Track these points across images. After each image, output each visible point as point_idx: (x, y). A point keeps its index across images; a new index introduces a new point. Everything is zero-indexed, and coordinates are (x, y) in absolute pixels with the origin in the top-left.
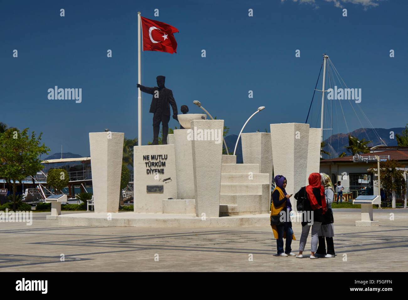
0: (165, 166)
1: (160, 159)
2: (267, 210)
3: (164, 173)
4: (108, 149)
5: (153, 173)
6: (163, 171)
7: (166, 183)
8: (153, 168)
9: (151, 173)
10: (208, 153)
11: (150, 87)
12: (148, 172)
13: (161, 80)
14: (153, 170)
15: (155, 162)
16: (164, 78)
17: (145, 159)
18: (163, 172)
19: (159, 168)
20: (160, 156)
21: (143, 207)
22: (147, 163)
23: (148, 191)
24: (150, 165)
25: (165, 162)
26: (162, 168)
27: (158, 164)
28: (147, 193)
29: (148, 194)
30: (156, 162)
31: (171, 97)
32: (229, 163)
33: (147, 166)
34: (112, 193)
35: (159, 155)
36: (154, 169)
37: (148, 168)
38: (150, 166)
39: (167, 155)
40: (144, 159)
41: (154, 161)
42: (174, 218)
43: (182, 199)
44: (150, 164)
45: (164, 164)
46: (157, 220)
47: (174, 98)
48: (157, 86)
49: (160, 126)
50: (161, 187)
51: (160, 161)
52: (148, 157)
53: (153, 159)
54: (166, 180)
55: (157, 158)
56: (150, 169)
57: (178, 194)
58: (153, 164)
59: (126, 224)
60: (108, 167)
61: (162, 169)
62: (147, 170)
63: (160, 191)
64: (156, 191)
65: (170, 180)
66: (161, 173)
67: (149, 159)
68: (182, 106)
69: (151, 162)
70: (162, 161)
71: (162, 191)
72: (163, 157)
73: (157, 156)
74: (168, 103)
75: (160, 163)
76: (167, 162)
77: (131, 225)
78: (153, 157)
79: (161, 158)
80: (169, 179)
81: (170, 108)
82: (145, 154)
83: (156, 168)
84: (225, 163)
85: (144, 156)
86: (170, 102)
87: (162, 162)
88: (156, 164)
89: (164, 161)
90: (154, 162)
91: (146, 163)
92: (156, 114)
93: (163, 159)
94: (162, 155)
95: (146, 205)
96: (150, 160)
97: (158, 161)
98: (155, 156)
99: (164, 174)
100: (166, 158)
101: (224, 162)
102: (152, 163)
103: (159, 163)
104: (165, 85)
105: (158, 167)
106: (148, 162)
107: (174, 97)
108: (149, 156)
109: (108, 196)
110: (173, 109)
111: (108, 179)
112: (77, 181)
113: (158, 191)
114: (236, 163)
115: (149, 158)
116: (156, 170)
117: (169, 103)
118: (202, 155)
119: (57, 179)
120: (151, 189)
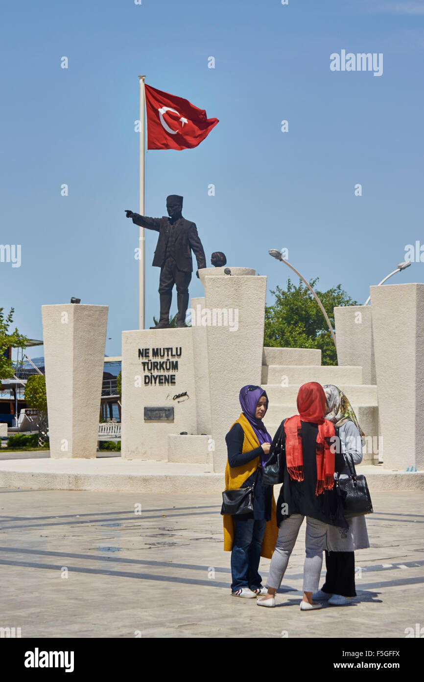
0: (177, 369)
1: (168, 355)
2: (371, 458)
3: (175, 383)
4: (74, 336)
5: (155, 383)
6: (174, 379)
7: (179, 402)
8: (156, 373)
9: (151, 383)
10: (235, 344)
11: (153, 218)
12: (147, 381)
13: (175, 203)
14: (155, 376)
15: (160, 362)
16: (180, 199)
17: (143, 356)
18: (173, 381)
19: (167, 373)
20: (168, 349)
21: (137, 448)
22: (146, 363)
23: (146, 418)
24: (150, 368)
25: (177, 362)
26: (171, 373)
27: (164, 366)
28: (145, 422)
29: (146, 424)
30: (162, 361)
31: (194, 237)
32: (305, 365)
33: (144, 370)
34: (82, 421)
35: (166, 349)
36: (157, 376)
37: (147, 373)
38: (151, 370)
39: (181, 348)
40: (139, 357)
41: (158, 360)
42: (163, 474)
43: (202, 434)
44: (150, 365)
45: (175, 366)
46: (130, 478)
47: (198, 238)
48: (167, 215)
49: (173, 291)
50: (169, 410)
51: (168, 360)
52: (147, 351)
53: (156, 356)
54: (178, 397)
55: (162, 354)
56: (150, 375)
57: (197, 425)
58: (155, 365)
59: (71, 485)
60: (74, 371)
61: (172, 376)
62: (146, 377)
63: (167, 417)
64: (161, 418)
65: (186, 396)
66: (170, 384)
67: (149, 356)
68: (213, 253)
69: (153, 361)
70: (171, 360)
71: (171, 418)
72: (174, 353)
73: (164, 349)
74: (188, 247)
75: (168, 363)
76: (180, 361)
77: (81, 488)
78: (156, 353)
79: (170, 353)
80: (185, 394)
81: (191, 258)
82: (143, 347)
83: (162, 373)
84: (296, 365)
85: (139, 350)
86: (191, 246)
87: (173, 362)
88: (161, 366)
89: (175, 360)
90: (157, 362)
91: (144, 364)
92: (164, 268)
93: (175, 355)
94: (172, 349)
95: (142, 444)
96: (151, 357)
97: (165, 359)
98: (160, 349)
99: (174, 385)
100: (179, 353)
101: (295, 363)
102: (154, 363)
103: (166, 362)
104: (182, 212)
105: (164, 372)
106: (147, 361)
107: (199, 236)
108: (149, 349)
109: (74, 426)
110: (198, 259)
111: (74, 393)
112: (111, 396)
113: (164, 418)
114: (320, 364)
115: (148, 353)
116: (161, 377)
117: (190, 248)
118: (222, 347)
119: (41, 392)
120: (153, 414)
